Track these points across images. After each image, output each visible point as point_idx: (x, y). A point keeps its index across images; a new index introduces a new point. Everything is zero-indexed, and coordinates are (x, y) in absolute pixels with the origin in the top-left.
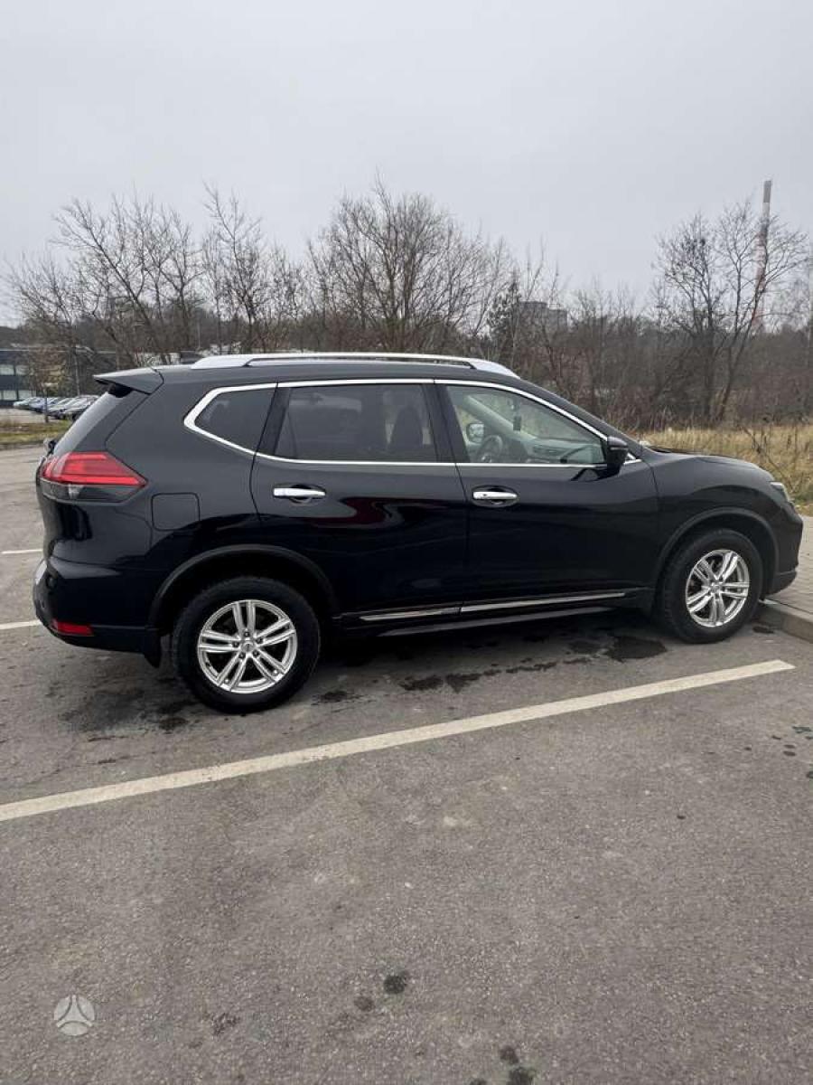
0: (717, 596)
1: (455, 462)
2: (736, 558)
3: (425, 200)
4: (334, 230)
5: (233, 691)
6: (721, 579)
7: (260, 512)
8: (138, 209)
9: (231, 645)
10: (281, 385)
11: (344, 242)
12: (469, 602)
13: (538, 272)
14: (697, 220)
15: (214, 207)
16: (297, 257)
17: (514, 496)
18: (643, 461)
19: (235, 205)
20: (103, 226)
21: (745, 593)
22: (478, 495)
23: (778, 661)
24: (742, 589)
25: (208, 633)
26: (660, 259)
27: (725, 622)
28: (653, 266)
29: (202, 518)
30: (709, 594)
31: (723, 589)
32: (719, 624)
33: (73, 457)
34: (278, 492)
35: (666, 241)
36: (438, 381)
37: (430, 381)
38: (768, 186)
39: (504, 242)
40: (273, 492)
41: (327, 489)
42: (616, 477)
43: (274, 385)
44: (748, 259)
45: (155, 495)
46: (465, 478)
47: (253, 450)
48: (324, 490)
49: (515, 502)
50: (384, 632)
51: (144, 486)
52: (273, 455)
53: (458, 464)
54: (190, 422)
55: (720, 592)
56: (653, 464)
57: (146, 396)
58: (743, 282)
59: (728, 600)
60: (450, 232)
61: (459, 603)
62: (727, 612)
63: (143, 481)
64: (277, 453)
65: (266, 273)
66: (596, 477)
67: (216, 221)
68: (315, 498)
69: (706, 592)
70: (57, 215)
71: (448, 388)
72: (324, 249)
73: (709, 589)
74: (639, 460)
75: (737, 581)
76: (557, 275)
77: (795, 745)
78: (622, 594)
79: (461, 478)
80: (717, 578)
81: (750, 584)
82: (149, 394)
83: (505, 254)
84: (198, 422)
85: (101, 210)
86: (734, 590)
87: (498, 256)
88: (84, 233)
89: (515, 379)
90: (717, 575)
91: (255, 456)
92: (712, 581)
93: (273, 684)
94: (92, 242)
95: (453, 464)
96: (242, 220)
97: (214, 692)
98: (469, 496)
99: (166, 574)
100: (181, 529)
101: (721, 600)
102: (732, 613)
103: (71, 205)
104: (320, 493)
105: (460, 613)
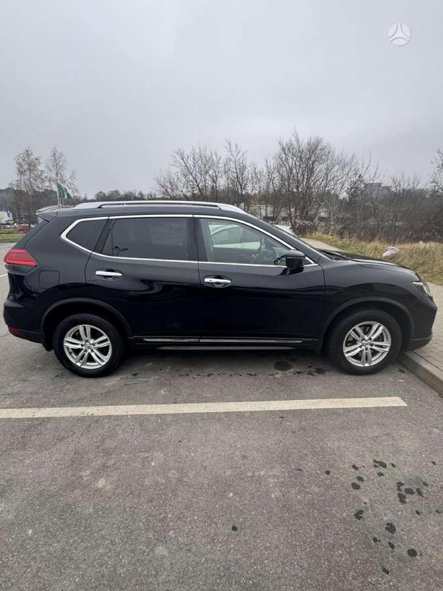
0: (367, 349)
1: (198, 261)
2: (381, 328)
3: (320, 139)
4: (280, 155)
5: (82, 367)
6: (370, 339)
8: (200, 150)
9: (80, 345)
10: (110, 218)
11: (283, 159)
12: (204, 337)
15: (229, 148)
16: (261, 167)
17: (229, 281)
18: (319, 265)
19: (237, 146)
20: (188, 158)
21: (387, 349)
22: (207, 280)
23: (398, 398)
24: (386, 347)
25: (69, 339)
26: (436, 159)
27: (372, 365)
29: (60, 284)
30: (361, 347)
31: (372, 345)
32: (367, 365)
33: (13, 251)
34: (98, 273)
36: (195, 216)
37: (191, 216)
40: (95, 272)
41: (124, 273)
42: (300, 273)
43: (107, 218)
45: (42, 271)
46: (202, 270)
47: (92, 251)
48: (121, 273)
49: (228, 286)
50: (159, 347)
51: (37, 266)
52: (102, 254)
53: (200, 262)
54: (63, 236)
55: (369, 347)
56: (325, 267)
57: (47, 222)
59: (374, 353)
61: (199, 337)
62: (373, 359)
63: (37, 264)
64: (103, 253)
65: (248, 173)
67: (229, 154)
68: (116, 277)
69: (359, 345)
70: (173, 155)
71: (201, 219)
72: (273, 163)
73: (361, 344)
74: (317, 264)
75: (383, 341)
77: (365, 479)
78: (301, 342)
79: (199, 270)
80: (366, 338)
81: (391, 344)
82: (49, 222)
83: (355, 160)
84: (67, 236)
85: (187, 152)
86: (381, 347)
87: (351, 162)
88: (181, 161)
89: (244, 214)
90: (367, 336)
91: (92, 253)
92: (363, 339)
93: (101, 366)
94: (184, 164)
95: (197, 262)
96: (239, 152)
97: (73, 367)
98: (202, 280)
99: (46, 310)
100: (52, 288)
101: (369, 352)
102: (376, 360)
103: (178, 151)
104: (121, 275)
105: (199, 342)
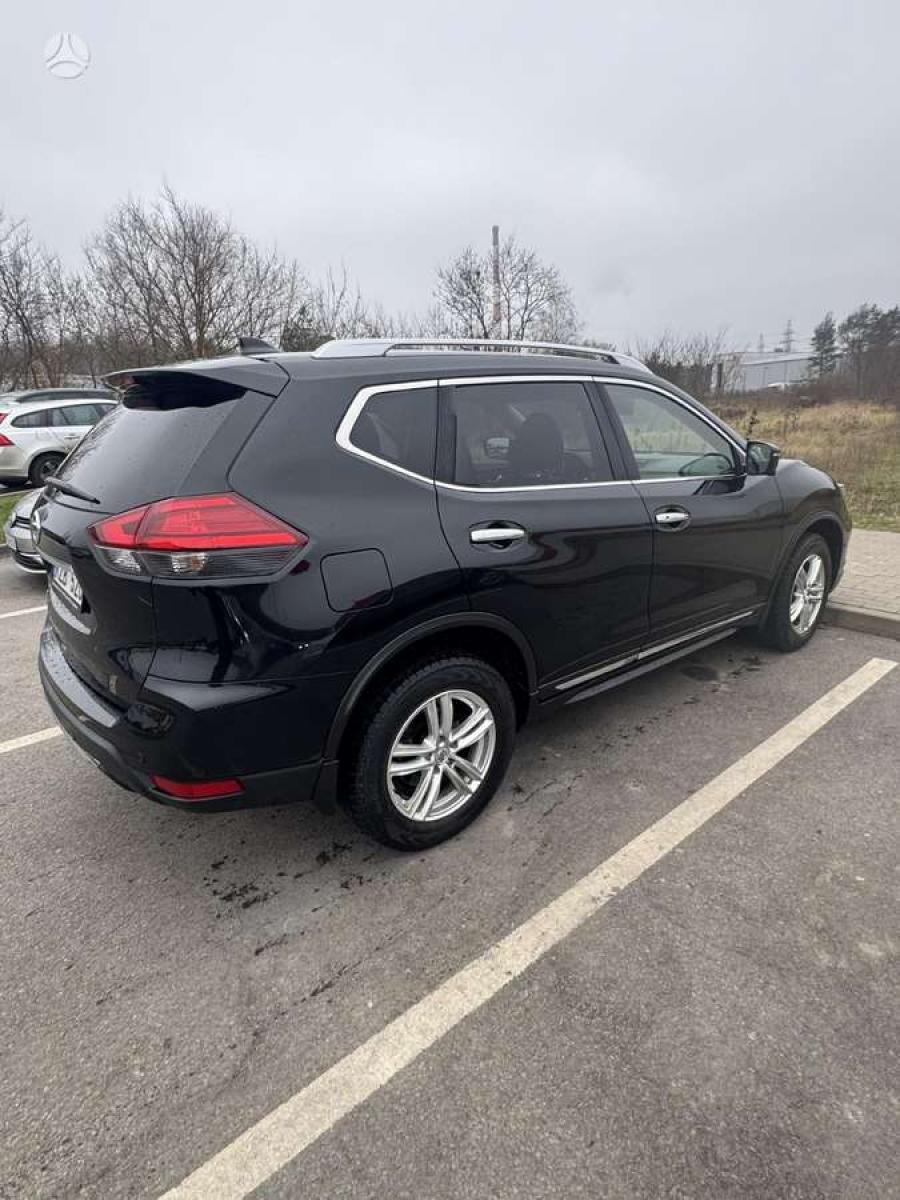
1: (629, 478)
2: (819, 563)
4: (110, 240)
5: (428, 819)
6: (809, 584)
7: (462, 566)
9: (423, 758)
10: (443, 383)
13: (342, 294)
14: (469, 253)
17: (686, 516)
21: (821, 596)
22: (661, 517)
23: (875, 661)
24: (819, 592)
25: (401, 749)
26: (440, 287)
27: (809, 626)
28: (434, 294)
29: (396, 583)
31: (809, 593)
32: (806, 629)
34: (477, 535)
35: (444, 271)
38: (496, 230)
39: (298, 263)
40: (470, 536)
41: (525, 526)
43: (435, 383)
44: (514, 290)
45: (325, 555)
46: (647, 499)
47: (431, 478)
48: (522, 528)
49: (687, 524)
50: (569, 699)
51: (306, 543)
52: (454, 483)
54: (343, 438)
55: (808, 597)
57: (271, 399)
58: (512, 312)
60: (245, 249)
63: (302, 537)
64: (457, 480)
66: (726, 489)
68: (516, 540)
69: (801, 599)
71: (607, 387)
73: (802, 596)
75: (818, 584)
76: (359, 297)
79: (642, 499)
81: (825, 587)
82: (274, 396)
83: (299, 277)
84: (354, 438)
86: (815, 593)
87: (293, 278)
90: (808, 581)
91: (436, 486)
93: (469, 796)
95: (628, 482)
98: (651, 519)
99: (353, 678)
101: (808, 606)
104: (519, 532)
105: (636, 661)
